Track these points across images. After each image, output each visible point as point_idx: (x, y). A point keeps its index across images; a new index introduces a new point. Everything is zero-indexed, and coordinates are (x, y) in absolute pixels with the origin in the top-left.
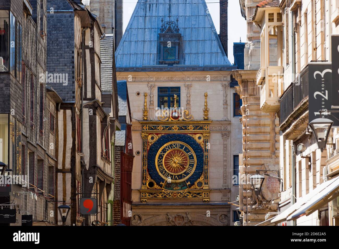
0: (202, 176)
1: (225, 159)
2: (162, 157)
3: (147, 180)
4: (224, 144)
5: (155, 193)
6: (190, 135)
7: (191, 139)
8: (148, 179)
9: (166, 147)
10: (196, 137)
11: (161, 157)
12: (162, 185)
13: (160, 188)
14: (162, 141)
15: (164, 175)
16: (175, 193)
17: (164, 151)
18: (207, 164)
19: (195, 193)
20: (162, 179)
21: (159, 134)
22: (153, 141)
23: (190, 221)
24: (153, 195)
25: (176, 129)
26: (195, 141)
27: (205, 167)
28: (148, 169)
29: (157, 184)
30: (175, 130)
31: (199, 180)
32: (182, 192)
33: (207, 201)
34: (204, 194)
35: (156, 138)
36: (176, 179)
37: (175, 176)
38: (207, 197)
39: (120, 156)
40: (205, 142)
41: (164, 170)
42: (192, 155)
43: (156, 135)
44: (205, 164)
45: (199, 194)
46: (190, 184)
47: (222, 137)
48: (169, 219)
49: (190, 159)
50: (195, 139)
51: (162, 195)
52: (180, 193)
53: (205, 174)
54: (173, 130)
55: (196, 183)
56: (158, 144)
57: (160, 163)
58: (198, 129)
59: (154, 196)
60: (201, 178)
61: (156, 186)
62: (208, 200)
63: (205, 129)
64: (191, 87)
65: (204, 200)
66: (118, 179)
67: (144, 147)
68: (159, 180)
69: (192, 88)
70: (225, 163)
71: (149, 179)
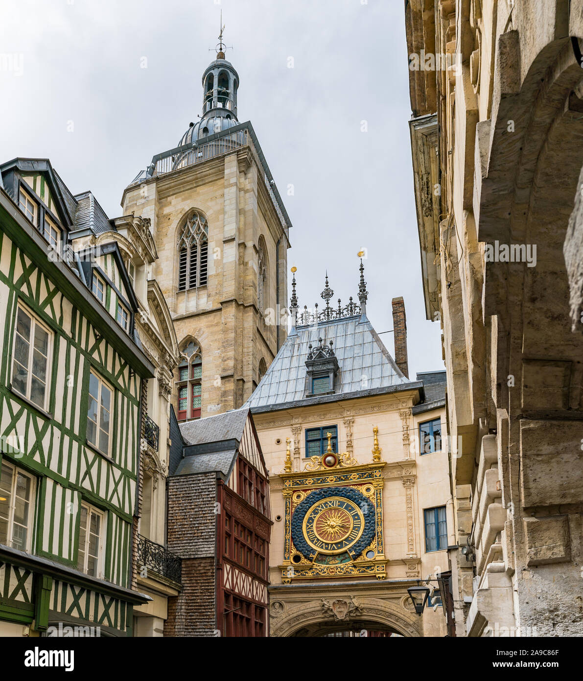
0: (374, 543)
1: (409, 515)
2: (313, 521)
3: (291, 553)
4: (407, 495)
5: (302, 571)
6: (354, 487)
7: (354, 492)
8: (292, 551)
9: (319, 506)
10: (363, 489)
11: (311, 520)
12: (313, 558)
13: (310, 563)
14: (311, 498)
15: (315, 544)
16: (332, 569)
17: (315, 512)
18: (381, 525)
19: (364, 567)
20: (312, 549)
21: (308, 490)
22: (299, 501)
23: (357, 609)
24: (299, 572)
25: (332, 480)
26: (361, 495)
27: (378, 529)
28: (292, 538)
29: (306, 557)
30: (331, 482)
31: (368, 547)
32: (342, 567)
33: (383, 577)
34: (378, 567)
35: (304, 495)
36: (334, 549)
37: (332, 544)
38: (383, 571)
39: (214, 486)
40: (377, 494)
41: (316, 537)
42: (357, 515)
43: (304, 493)
44: (378, 525)
45: (368, 567)
46: (354, 553)
47: (404, 484)
48: (323, 606)
49: (355, 519)
50: (361, 491)
51: (313, 572)
52: (340, 567)
53: (378, 539)
54: (328, 482)
55: (364, 553)
56: (307, 503)
57: (309, 528)
58: (366, 478)
59: (301, 574)
60: (372, 545)
61: (304, 561)
62: (384, 575)
63: (376, 476)
64: (353, 422)
65: (377, 576)
66: (212, 523)
67: (286, 508)
68: (307, 552)
69: (354, 424)
70: (410, 522)
71: (294, 551)
